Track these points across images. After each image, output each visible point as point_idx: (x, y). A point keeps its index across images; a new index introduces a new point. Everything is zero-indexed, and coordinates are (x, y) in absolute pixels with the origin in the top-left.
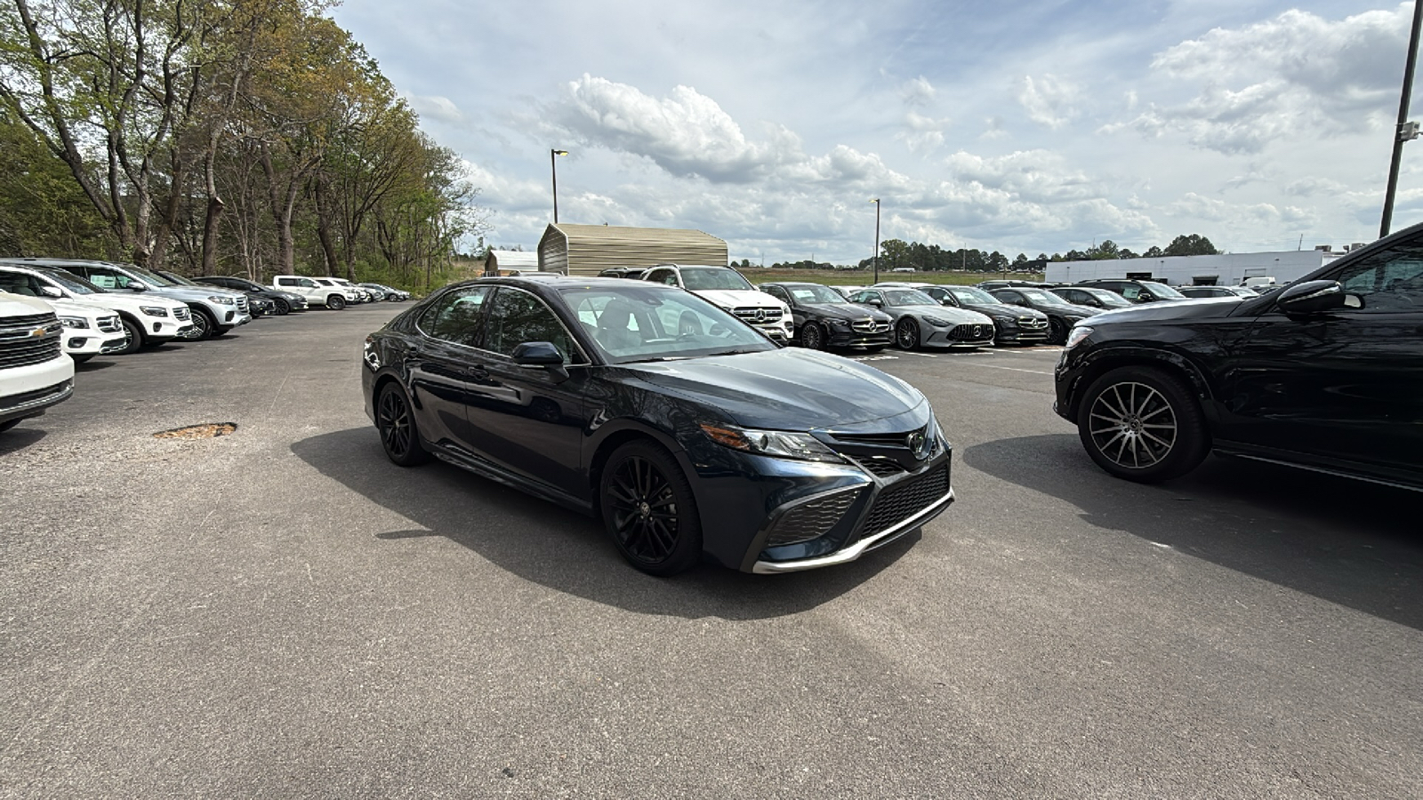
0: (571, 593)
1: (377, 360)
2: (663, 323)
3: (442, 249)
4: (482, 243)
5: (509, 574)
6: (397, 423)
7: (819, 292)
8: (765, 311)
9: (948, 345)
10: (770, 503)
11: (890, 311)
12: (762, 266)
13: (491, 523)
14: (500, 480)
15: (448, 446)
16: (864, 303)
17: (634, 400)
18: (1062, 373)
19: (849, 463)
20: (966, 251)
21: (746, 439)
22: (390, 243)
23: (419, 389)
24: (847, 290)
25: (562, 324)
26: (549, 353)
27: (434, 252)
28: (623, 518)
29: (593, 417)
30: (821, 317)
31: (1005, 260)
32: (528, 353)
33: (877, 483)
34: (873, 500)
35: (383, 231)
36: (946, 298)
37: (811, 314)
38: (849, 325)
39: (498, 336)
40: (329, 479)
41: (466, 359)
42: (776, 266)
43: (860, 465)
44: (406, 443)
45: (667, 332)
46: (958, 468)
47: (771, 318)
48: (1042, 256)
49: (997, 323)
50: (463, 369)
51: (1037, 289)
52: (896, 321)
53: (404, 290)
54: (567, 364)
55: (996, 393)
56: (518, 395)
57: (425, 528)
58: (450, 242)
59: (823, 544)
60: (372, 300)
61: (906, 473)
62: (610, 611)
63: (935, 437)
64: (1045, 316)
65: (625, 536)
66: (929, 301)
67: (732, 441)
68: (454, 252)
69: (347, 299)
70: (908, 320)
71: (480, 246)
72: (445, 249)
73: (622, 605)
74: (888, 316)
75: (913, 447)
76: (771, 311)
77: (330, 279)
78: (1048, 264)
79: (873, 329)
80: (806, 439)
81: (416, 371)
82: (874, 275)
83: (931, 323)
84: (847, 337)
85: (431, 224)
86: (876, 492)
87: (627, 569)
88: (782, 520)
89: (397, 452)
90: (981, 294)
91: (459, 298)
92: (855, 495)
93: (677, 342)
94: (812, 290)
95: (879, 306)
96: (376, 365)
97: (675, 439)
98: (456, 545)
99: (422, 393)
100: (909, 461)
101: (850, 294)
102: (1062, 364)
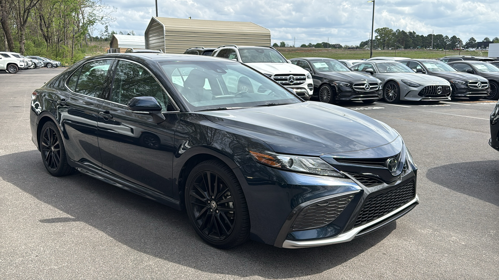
0: (165, 259)
1: (40, 107)
2: (227, 84)
3: (81, 33)
4: (107, 29)
5: (125, 246)
6: (52, 148)
7: (331, 64)
8: (295, 77)
9: (419, 100)
10: (294, 203)
11: (379, 76)
12: (294, 46)
13: (113, 213)
14: (120, 186)
15: (86, 163)
16: (361, 71)
17: (207, 135)
18: (495, 119)
19: (347, 177)
20: (434, 35)
21: (279, 161)
22: (47, 29)
23: (67, 127)
24: (350, 62)
25: (161, 85)
26: (152, 104)
27: (76, 35)
28: (199, 211)
29: (181, 145)
30: (332, 81)
31: (460, 42)
32: (139, 103)
33: (365, 191)
34: (363, 201)
35: (43, 21)
36: (419, 67)
37: (326, 79)
38: (351, 86)
39: (119, 92)
40: (9, 184)
41: (97, 107)
42: (303, 46)
43: (354, 179)
44: (58, 161)
45: (229, 91)
46: (422, 182)
47: (298, 82)
48: (486, 39)
49: (453, 85)
50: (96, 114)
51: (481, 62)
52: (383, 83)
53: (56, 60)
54: (164, 111)
55: (450, 132)
56: (132, 131)
57: (70, 217)
58: (86, 29)
59: (329, 230)
60: (36, 67)
61: (385, 185)
62: (190, 271)
63: (406, 161)
64: (486, 80)
65: (200, 222)
66: (407, 69)
67: (270, 162)
68: (89, 35)
69: (19, 66)
70: (391, 83)
71: (106, 31)
72: (83, 33)
73: (196, 267)
74: (378, 80)
75: (390, 168)
76: (298, 77)
77: (9, 53)
78: (490, 44)
79: (368, 88)
80: (318, 161)
81: (65, 114)
82: (370, 52)
83: (408, 84)
84: (349, 94)
85: (74, 16)
86: (365, 196)
87: (201, 244)
88: (302, 213)
89: (53, 167)
90: (443, 66)
91: (93, 67)
92: (350, 198)
93: (235, 97)
94: (326, 63)
95: (372, 73)
96: (39, 110)
97: (233, 160)
98: (90, 227)
99: (69, 129)
100: (386, 176)
101: (352, 65)
102: (495, 113)
